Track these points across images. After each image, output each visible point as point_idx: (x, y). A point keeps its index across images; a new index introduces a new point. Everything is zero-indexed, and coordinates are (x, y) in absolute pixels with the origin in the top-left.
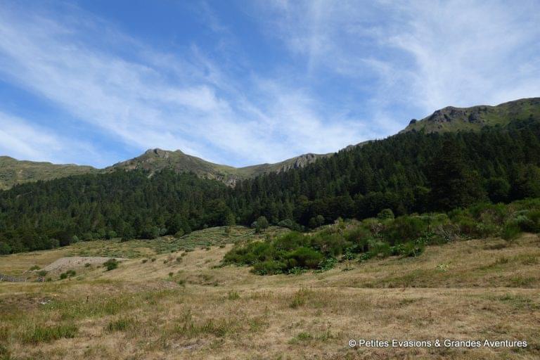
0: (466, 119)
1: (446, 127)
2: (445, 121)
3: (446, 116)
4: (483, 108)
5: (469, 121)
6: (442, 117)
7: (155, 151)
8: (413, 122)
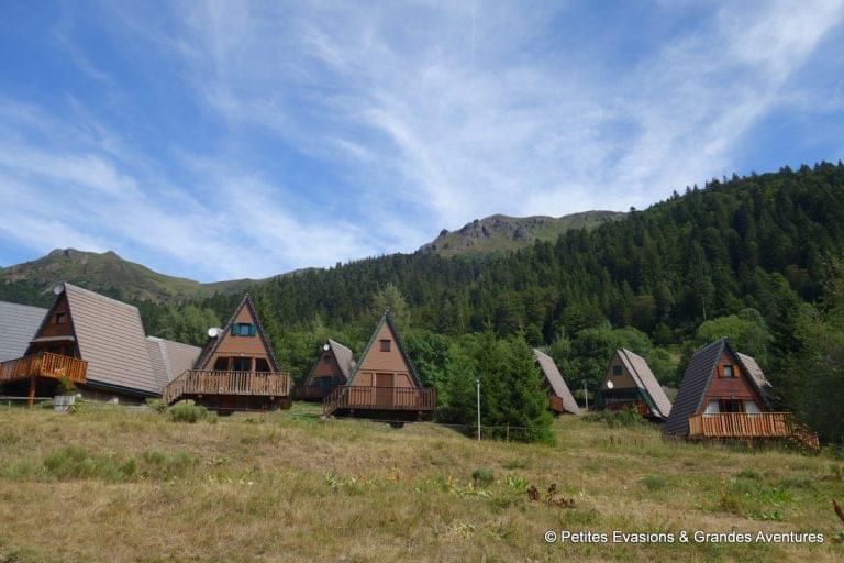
0: (510, 234)
1: (480, 245)
2: (482, 235)
3: (484, 228)
4: (539, 220)
5: (514, 239)
6: (479, 229)
7: (66, 252)
8: (444, 233)
